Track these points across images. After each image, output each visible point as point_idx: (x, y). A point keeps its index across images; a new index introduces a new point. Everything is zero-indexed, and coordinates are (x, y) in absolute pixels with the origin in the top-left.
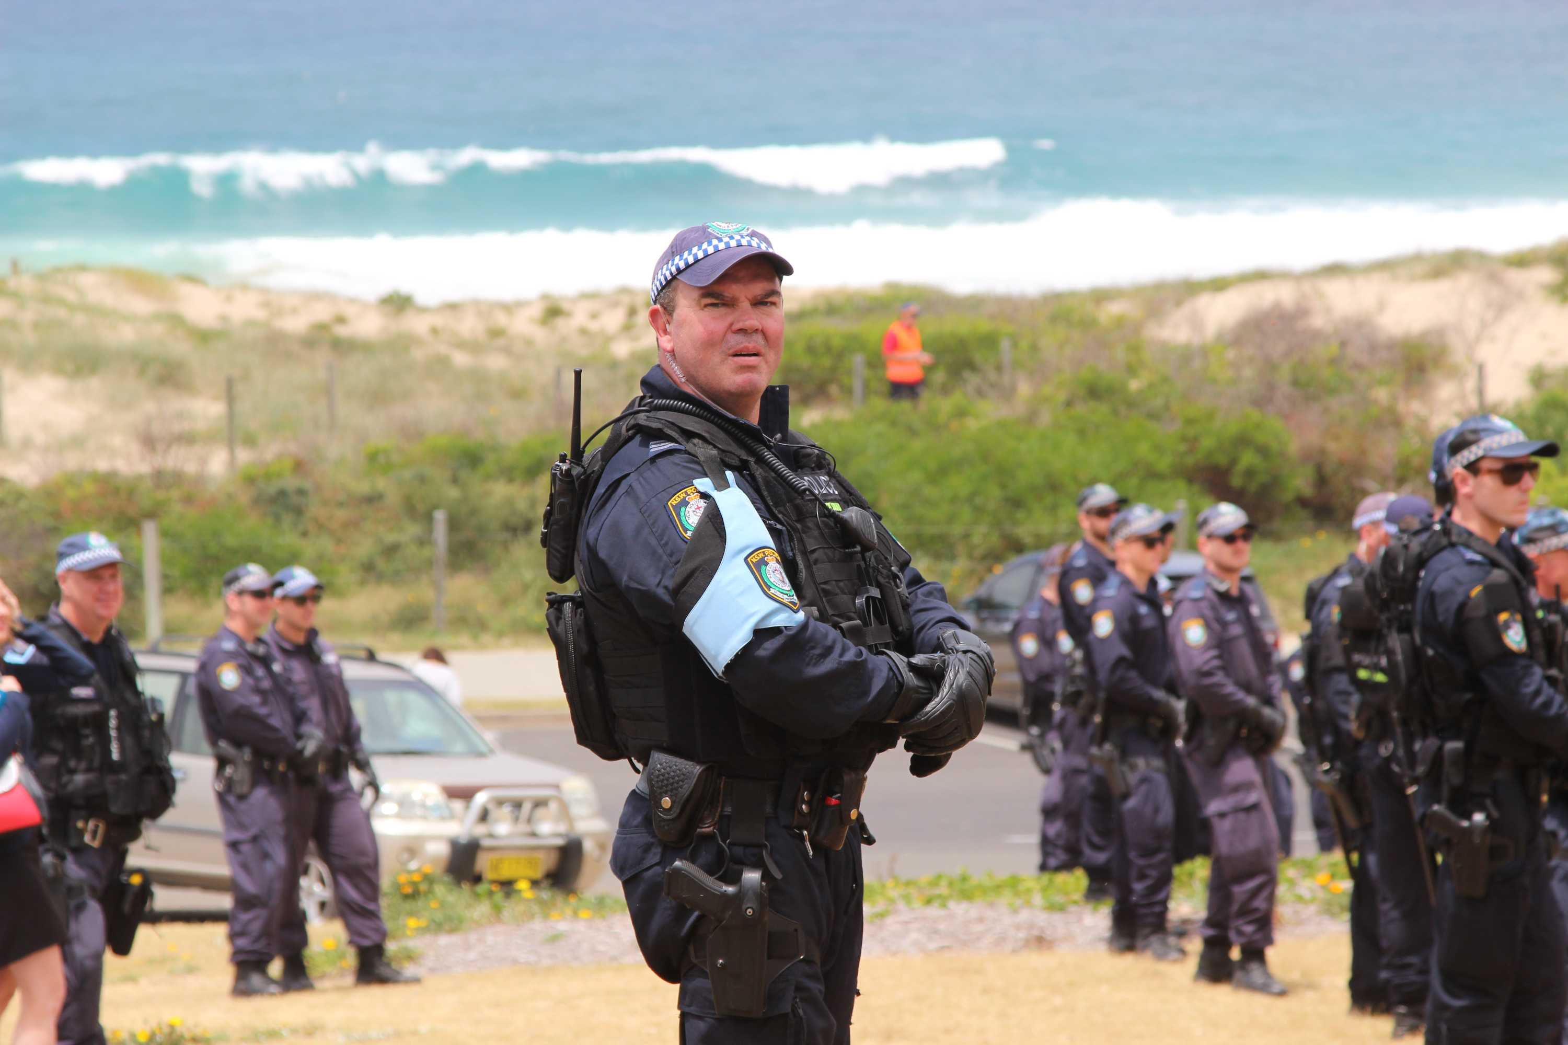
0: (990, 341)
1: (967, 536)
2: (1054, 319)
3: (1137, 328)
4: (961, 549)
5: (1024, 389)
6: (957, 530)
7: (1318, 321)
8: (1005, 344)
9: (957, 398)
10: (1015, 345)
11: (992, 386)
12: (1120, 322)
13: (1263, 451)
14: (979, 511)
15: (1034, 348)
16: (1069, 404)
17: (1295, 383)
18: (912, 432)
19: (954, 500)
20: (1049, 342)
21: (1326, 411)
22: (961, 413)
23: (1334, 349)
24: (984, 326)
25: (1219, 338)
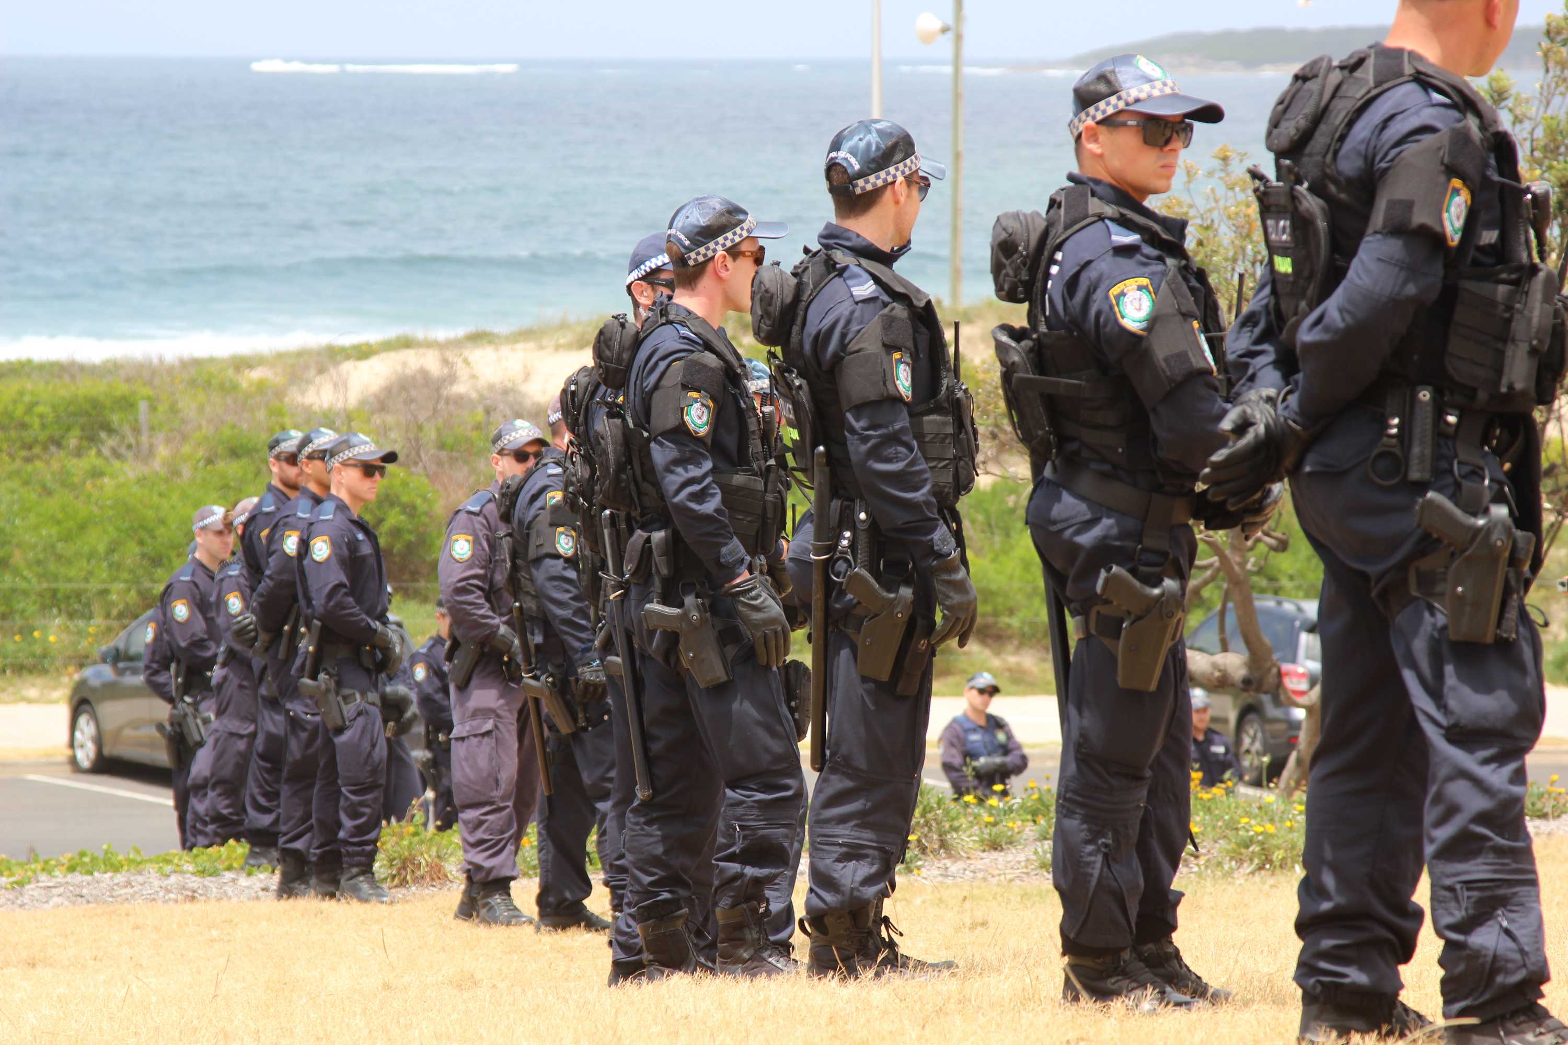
0: (126, 404)
1: (105, 592)
2: (193, 383)
3: (280, 394)
4: (96, 608)
5: (163, 452)
6: (94, 586)
7: (460, 388)
8: (143, 406)
9: (91, 459)
10: (153, 408)
11: (129, 447)
12: (261, 386)
13: (410, 510)
14: (115, 567)
15: (174, 410)
16: (210, 461)
17: (442, 446)
18: (47, 492)
19: (91, 555)
20: (188, 405)
21: (473, 471)
22: (96, 474)
23: (480, 416)
24: (122, 388)
25: (363, 403)
